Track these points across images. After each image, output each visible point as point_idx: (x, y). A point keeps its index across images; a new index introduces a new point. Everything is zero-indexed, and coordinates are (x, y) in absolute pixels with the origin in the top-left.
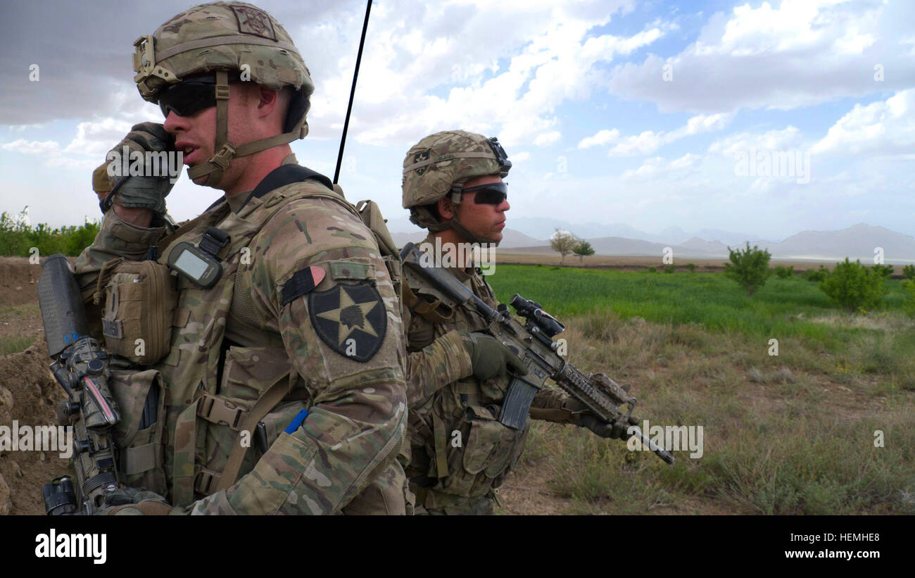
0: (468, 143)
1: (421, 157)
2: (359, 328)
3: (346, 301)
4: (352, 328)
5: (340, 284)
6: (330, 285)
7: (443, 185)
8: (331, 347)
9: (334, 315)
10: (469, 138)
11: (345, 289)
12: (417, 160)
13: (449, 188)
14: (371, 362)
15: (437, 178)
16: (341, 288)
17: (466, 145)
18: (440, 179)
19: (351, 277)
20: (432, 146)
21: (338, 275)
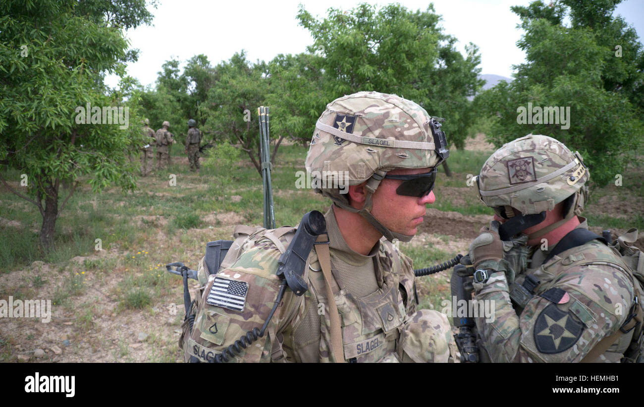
0: (409, 123)
1: (344, 121)
2: (553, 338)
3: (562, 322)
4: (550, 335)
5: (569, 313)
6: (564, 309)
7: (364, 169)
8: (534, 331)
9: (550, 322)
10: (411, 117)
11: (568, 318)
12: (339, 123)
13: (369, 173)
14: (542, 354)
15: (358, 158)
16: (568, 315)
17: (406, 126)
18: (362, 160)
19: (577, 315)
20: (363, 112)
21: (573, 309)
